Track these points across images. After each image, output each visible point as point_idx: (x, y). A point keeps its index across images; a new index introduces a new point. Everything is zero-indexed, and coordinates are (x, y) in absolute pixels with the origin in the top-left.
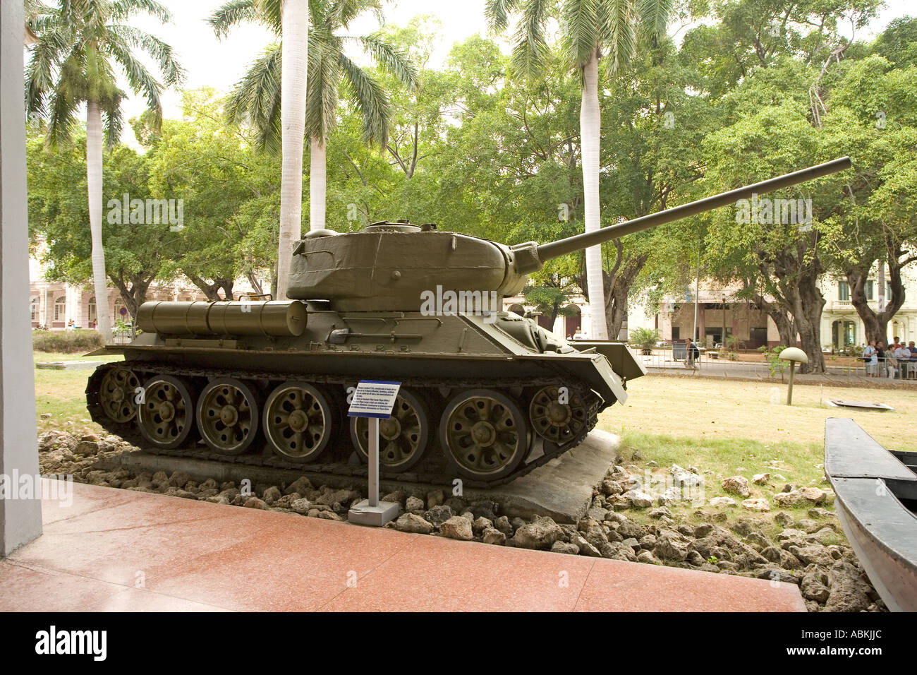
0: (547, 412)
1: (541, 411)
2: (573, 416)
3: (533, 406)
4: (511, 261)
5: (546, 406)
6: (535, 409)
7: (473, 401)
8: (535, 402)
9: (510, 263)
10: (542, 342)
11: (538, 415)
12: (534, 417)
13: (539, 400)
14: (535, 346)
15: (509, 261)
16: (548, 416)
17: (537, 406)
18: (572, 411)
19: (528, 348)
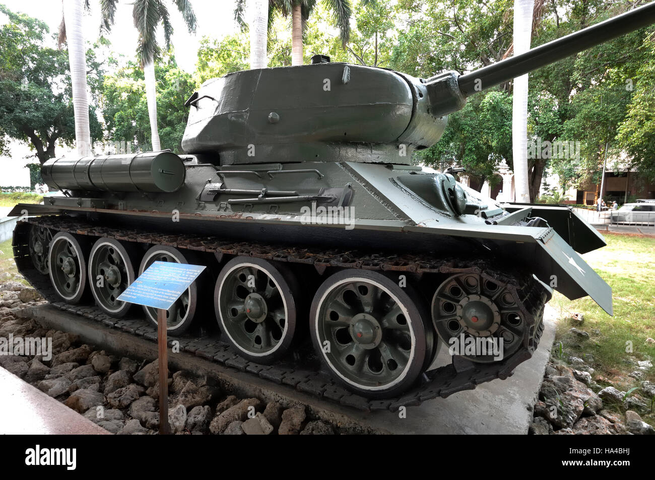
0: (459, 312)
1: (449, 308)
2: (503, 323)
3: (438, 300)
4: (421, 95)
5: (458, 301)
6: (441, 303)
7: (354, 283)
8: (441, 294)
9: (420, 99)
10: (459, 203)
11: (446, 314)
12: (439, 316)
13: (447, 291)
14: (447, 207)
15: (418, 95)
16: (461, 318)
17: (444, 301)
18: (502, 315)
19: (437, 210)
